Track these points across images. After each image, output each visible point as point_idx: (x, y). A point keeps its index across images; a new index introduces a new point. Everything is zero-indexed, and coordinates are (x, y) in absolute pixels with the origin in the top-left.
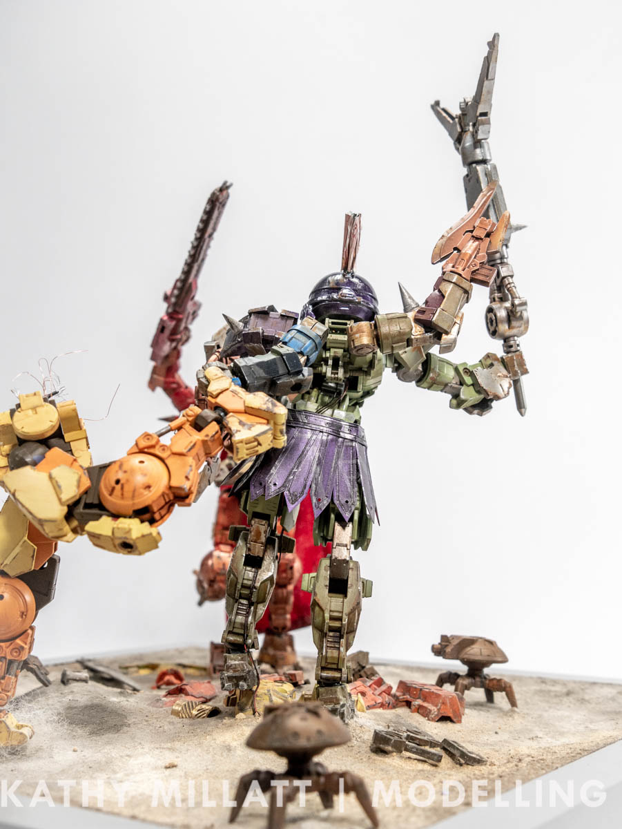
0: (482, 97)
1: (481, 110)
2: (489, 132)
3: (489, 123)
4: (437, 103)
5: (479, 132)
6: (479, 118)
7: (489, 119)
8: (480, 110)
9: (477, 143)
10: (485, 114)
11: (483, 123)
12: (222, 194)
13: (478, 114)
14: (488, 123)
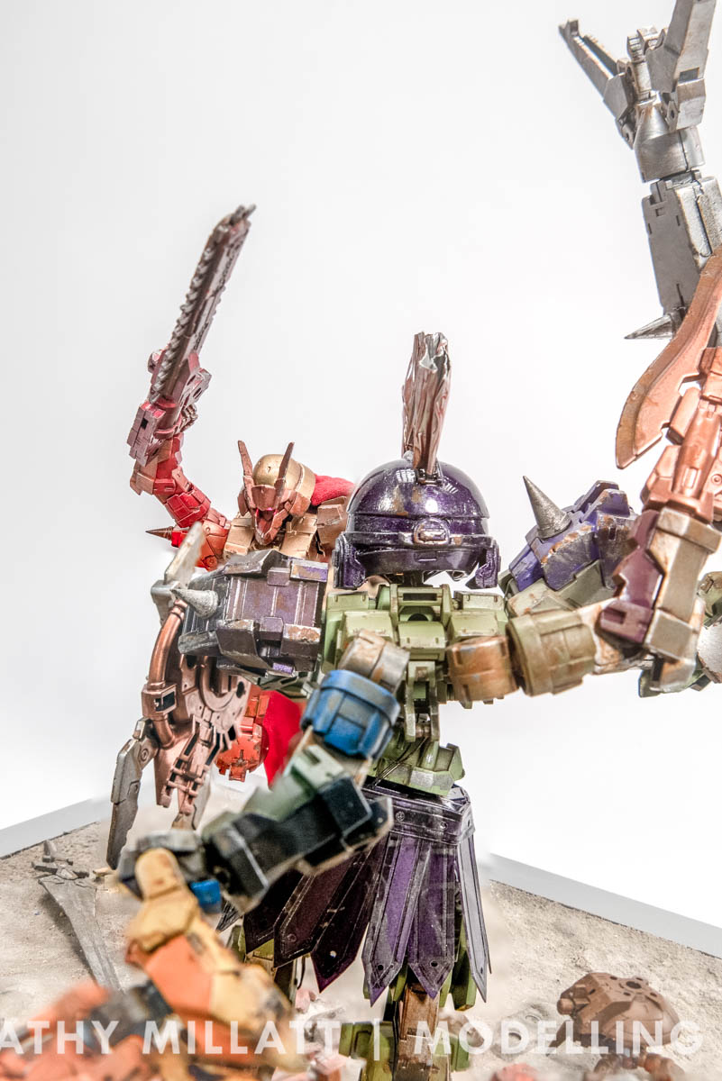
0: (687, 38)
1: (683, 64)
2: (702, 111)
3: (702, 94)
4: (574, 26)
5: (681, 116)
6: (680, 85)
7: (702, 82)
8: (681, 68)
9: (675, 136)
10: (691, 74)
11: (688, 96)
12: (237, 231)
13: (677, 75)
14: (700, 92)
